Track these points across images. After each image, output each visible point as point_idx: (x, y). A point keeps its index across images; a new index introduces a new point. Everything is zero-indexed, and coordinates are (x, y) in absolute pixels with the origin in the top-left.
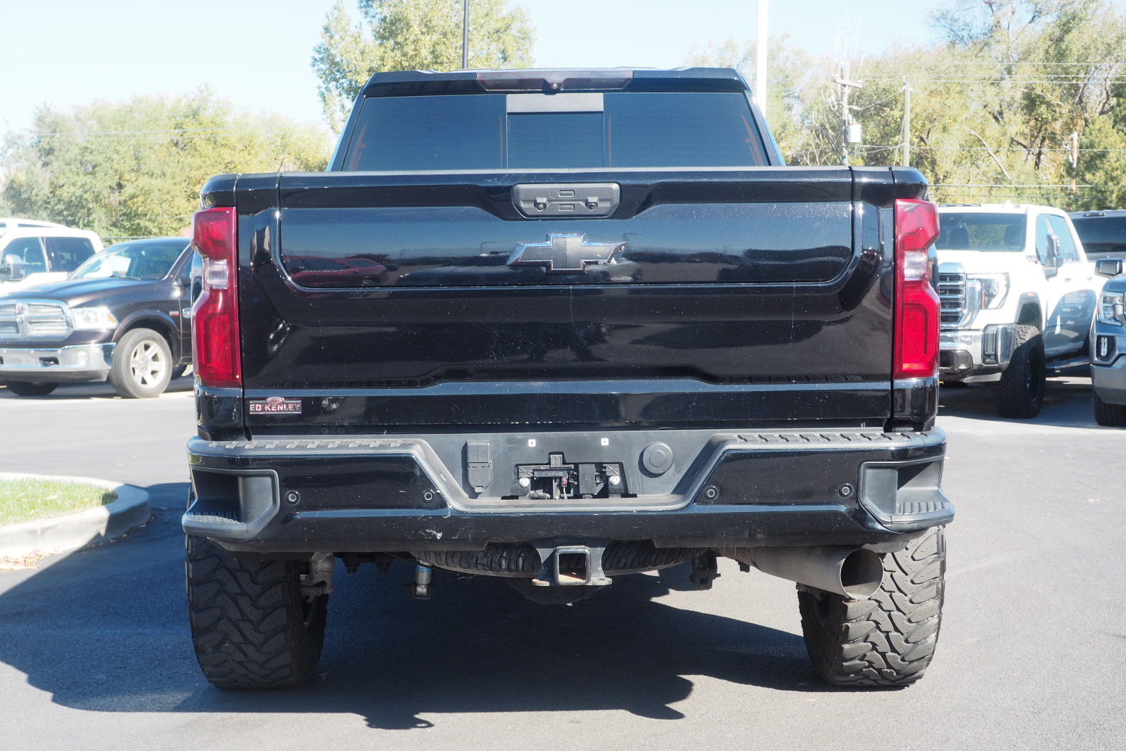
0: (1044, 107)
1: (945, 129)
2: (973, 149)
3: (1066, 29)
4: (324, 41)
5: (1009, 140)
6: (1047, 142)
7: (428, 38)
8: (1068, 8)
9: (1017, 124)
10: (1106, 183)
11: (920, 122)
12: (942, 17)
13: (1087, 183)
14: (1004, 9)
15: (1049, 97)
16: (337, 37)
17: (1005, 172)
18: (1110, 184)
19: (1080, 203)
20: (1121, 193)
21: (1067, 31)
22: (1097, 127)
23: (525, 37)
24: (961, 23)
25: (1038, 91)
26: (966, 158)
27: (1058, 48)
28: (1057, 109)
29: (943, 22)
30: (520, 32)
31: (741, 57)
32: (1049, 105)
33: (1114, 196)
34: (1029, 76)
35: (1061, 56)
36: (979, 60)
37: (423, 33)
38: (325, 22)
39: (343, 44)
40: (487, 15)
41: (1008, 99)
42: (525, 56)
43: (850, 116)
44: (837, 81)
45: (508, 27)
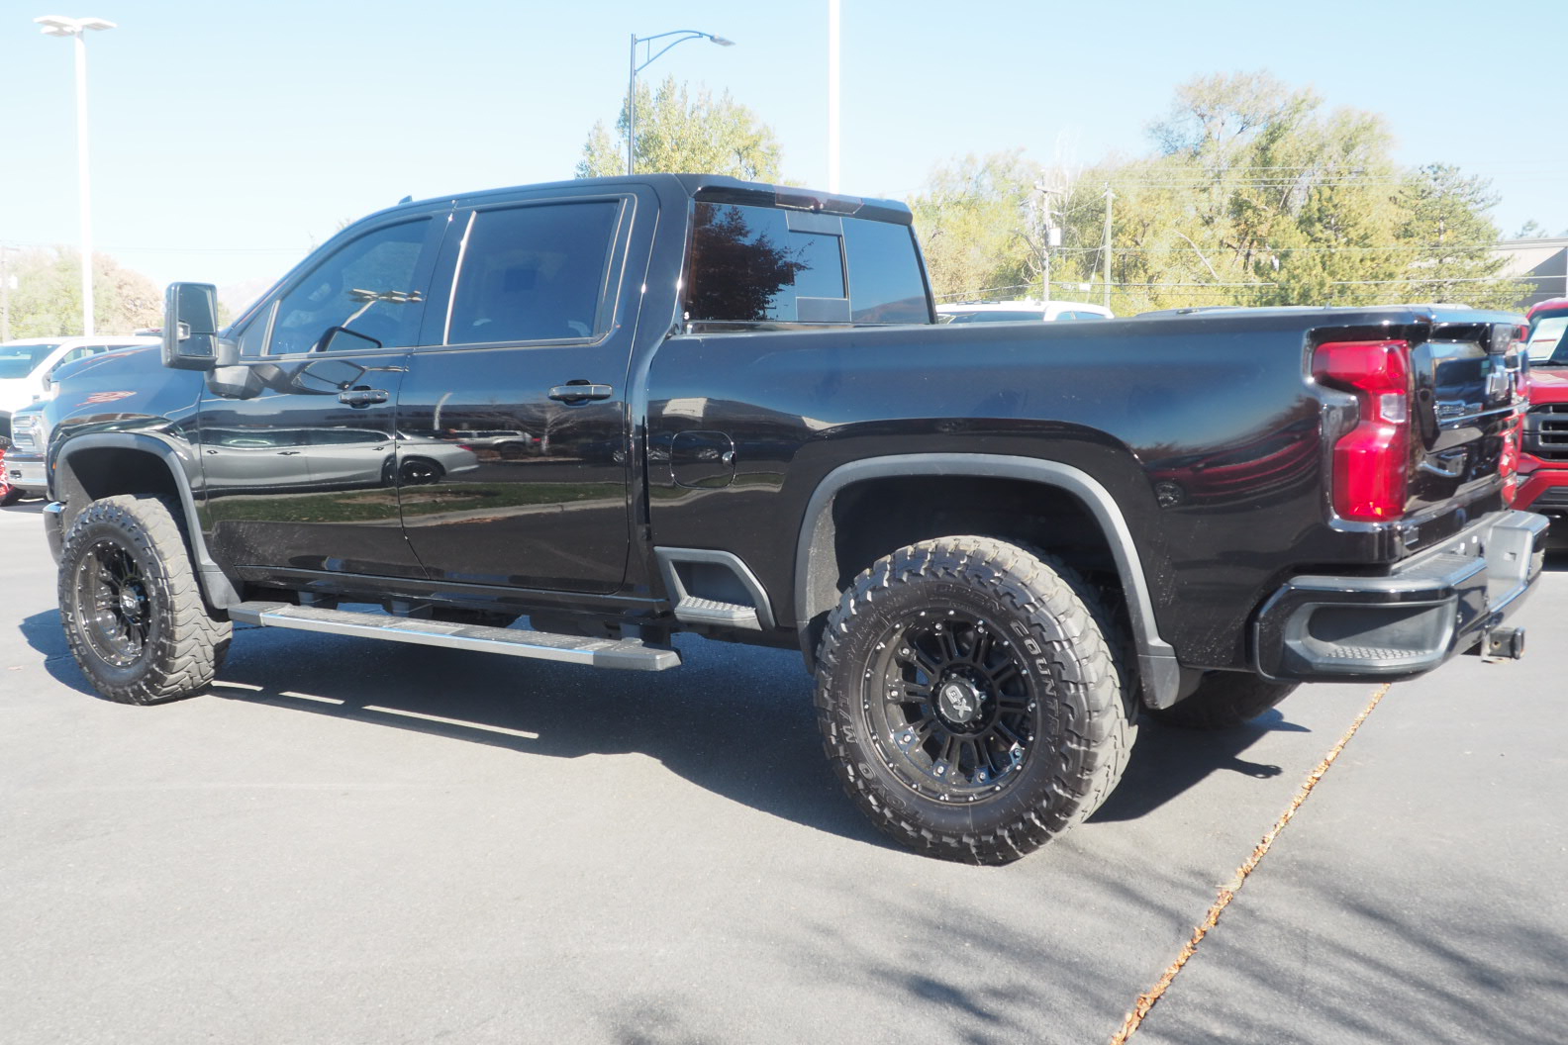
0: (1250, 212)
1: (1155, 233)
2: (1182, 252)
3: (1273, 137)
4: (585, 158)
5: (1217, 242)
6: (1255, 243)
7: (678, 154)
8: (1275, 118)
9: (1225, 227)
10: (1288, 281)
11: (1132, 227)
12: (1158, 129)
13: (1273, 281)
14: (1215, 121)
15: (1254, 202)
16: (596, 154)
17: (1213, 272)
18: (1292, 281)
19: (1264, 300)
20: (1302, 291)
21: (1273, 141)
22: (1282, 228)
23: (774, 153)
24: (1175, 134)
25: (1245, 197)
26: (1176, 259)
27: (1263, 155)
28: (1263, 213)
29: (1159, 134)
30: (768, 148)
31: (980, 169)
32: (1255, 209)
33: (1296, 293)
34: (1237, 182)
35: (1267, 163)
36: (1189, 168)
37: (673, 150)
38: (586, 140)
39: (602, 161)
40: (732, 132)
41: (1216, 204)
42: (773, 171)
43: (1051, 221)
44: (1038, 187)
45: (756, 144)
